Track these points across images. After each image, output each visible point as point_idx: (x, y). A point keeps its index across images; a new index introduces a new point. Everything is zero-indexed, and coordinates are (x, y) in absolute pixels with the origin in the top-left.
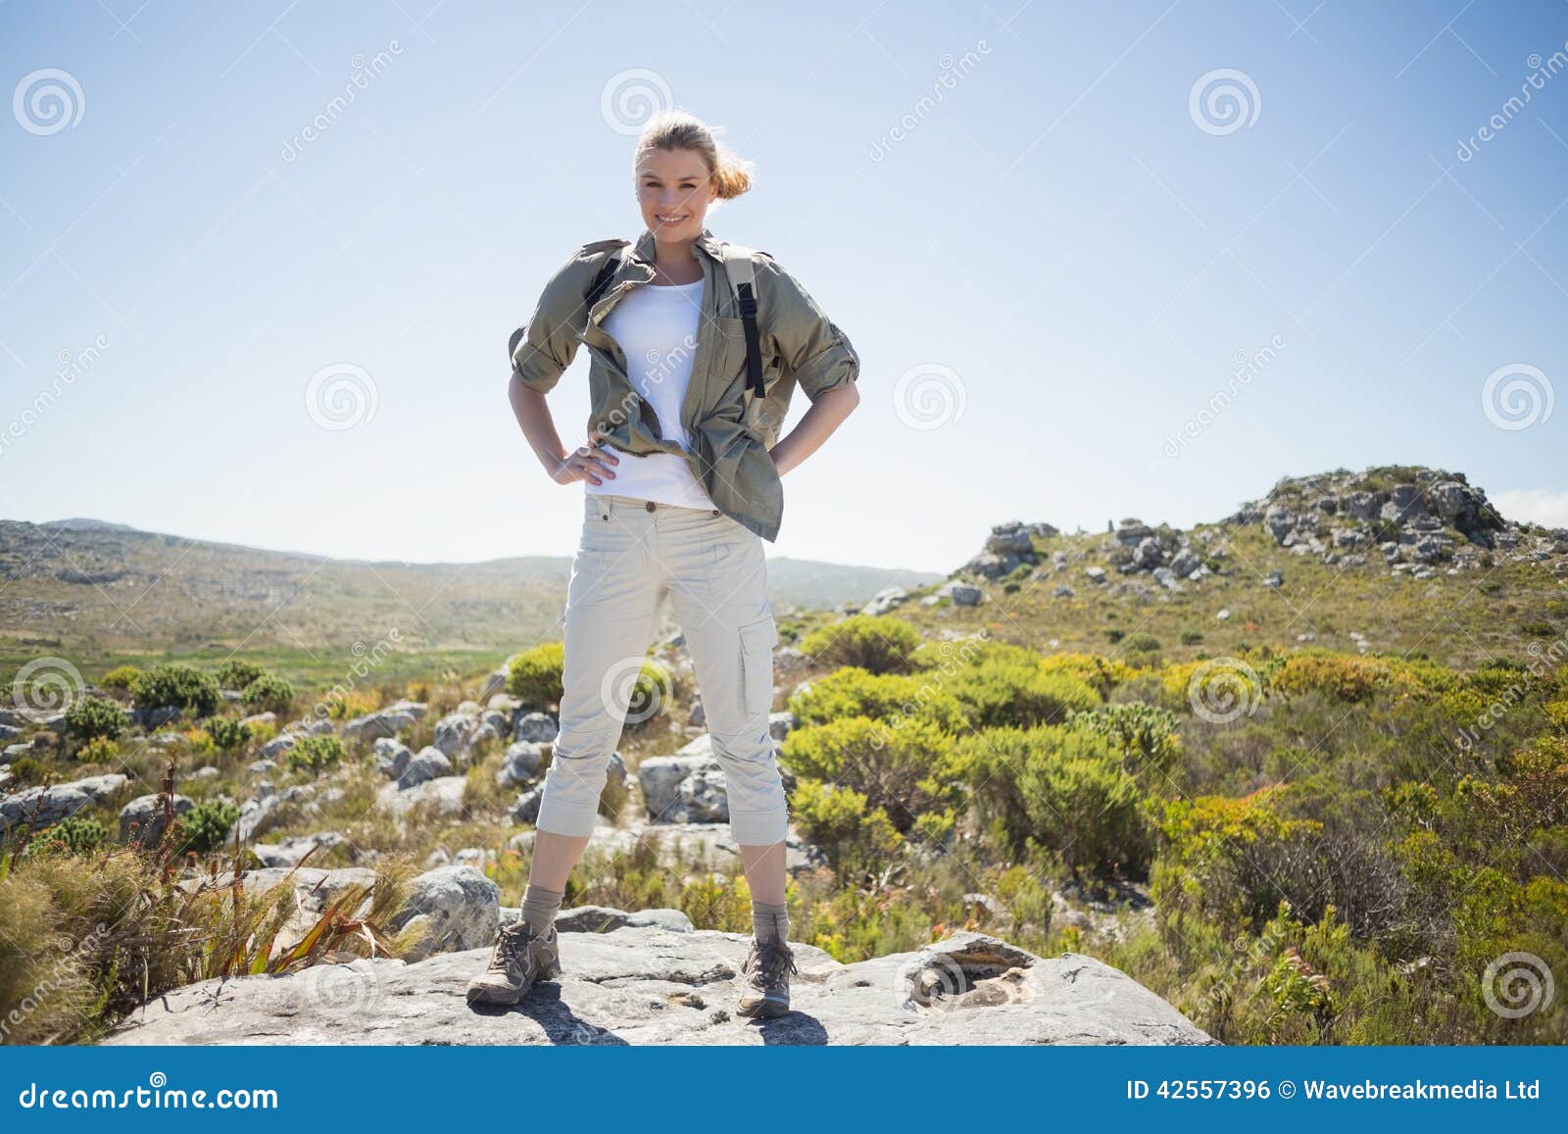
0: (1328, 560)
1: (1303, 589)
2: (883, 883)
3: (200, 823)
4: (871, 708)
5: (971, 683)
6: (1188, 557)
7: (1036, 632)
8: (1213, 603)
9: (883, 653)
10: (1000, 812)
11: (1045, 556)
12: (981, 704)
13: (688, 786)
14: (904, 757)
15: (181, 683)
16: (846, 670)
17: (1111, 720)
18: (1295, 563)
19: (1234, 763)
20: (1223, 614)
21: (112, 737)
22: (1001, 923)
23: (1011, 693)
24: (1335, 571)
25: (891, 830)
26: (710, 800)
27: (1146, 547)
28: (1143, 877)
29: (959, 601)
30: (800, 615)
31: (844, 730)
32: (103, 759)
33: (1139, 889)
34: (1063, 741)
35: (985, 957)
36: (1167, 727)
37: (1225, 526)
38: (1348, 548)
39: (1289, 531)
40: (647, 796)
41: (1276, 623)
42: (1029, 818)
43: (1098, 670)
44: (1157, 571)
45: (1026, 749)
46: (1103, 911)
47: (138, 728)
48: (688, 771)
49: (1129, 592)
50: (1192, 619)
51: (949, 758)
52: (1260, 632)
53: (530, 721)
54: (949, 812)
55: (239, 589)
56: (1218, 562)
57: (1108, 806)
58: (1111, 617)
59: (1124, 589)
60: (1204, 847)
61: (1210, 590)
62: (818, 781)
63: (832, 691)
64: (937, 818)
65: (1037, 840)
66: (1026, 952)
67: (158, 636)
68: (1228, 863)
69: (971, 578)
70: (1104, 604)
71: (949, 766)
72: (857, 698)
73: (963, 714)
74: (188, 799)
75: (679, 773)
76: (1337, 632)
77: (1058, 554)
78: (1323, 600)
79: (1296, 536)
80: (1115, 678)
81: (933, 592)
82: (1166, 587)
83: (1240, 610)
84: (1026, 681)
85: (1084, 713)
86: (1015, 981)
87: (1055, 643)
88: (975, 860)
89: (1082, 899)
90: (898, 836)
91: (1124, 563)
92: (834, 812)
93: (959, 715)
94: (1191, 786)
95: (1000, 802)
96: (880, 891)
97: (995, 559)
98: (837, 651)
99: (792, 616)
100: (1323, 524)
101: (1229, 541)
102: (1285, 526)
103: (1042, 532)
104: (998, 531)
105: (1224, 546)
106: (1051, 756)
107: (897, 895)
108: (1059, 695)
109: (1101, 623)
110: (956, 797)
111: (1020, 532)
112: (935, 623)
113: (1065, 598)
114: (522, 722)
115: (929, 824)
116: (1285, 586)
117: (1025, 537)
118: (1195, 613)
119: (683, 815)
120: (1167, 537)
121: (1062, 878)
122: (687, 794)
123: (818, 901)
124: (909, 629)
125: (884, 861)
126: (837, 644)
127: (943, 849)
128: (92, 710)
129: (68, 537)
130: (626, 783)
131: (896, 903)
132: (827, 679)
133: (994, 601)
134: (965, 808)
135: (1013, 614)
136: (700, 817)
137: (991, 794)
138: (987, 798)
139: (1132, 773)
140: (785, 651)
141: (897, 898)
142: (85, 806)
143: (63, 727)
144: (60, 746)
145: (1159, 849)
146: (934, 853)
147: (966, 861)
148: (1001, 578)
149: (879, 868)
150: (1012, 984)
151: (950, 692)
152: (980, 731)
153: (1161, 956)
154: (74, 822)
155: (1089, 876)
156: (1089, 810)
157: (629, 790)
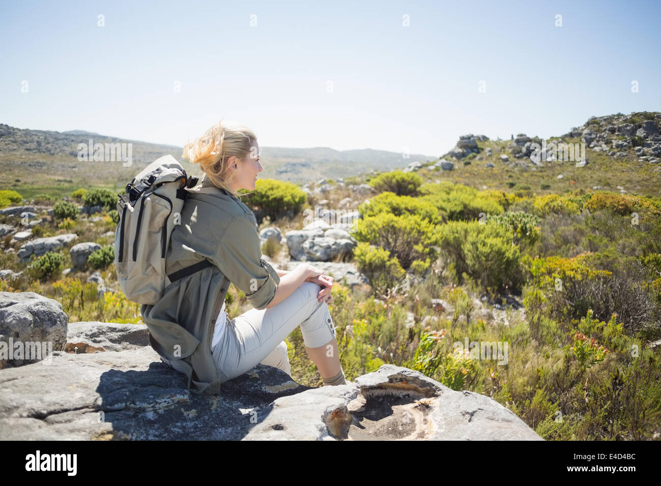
0: (610, 154)
1: (597, 167)
2: (394, 293)
3: (102, 255)
4: (396, 211)
5: (444, 201)
7: (477, 182)
8: (556, 172)
9: (406, 187)
10: (453, 261)
11: (483, 149)
12: (448, 211)
13: (307, 245)
14: (409, 233)
15: (102, 196)
16: (385, 193)
17: (508, 220)
18: (594, 155)
19: (566, 241)
20: (560, 177)
21: (74, 218)
22: (450, 314)
23: (462, 206)
24: (612, 159)
25: (399, 267)
26: (316, 251)
27: (527, 147)
29: (444, 169)
30: (375, 173)
31: (384, 218)
32: (68, 228)
33: (517, 299)
34: (485, 229)
35: (404, 385)
36: (534, 223)
37: (564, 138)
38: (619, 149)
39: (593, 141)
40: (290, 248)
41: (584, 181)
42: (467, 264)
43: (503, 198)
45: (466, 230)
46: (500, 309)
47: (84, 215)
48: (307, 237)
49: (519, 166)
50: (546, 178)
51: (430, 235)
52: (577, 185)
54: (428, 260)
55: (142, 160)
57: (505, 260)
58: (510, 176)
59: (517, 165)
60: (551, 282)
61: (555, 166)
62: (367, 243)
63: (379, 203)
64: (422, 263)
65: (470, 275)
66: (436, 383)
67: (110, 179)
68: (563, 289)
69: (450, 158)
70: (507, 171)
71: (429, 239)
72: (389, 206)
73: (440, 215)
74: (99, 245)
75: (303, 238)
76: (612, 186)
77: (488, 149)
78: (606, 171)
79: (596, 143)
80: (511, 202)
81: (432, 164)
82: (535, 164)
83: (568, 175)
84: (470, 202)
85: (495, 216)
86: (424, 410)
87: (485, 187)
88: (439, 283)
89: (490, 303)
90: (403, 271)
91: (517, 153)
92: (374, 259)
93: (437, 215)
94: (545, 251)
95: (454, 256)
96: (392, 297)
97: (460, 150)
98: (386, 186)
99: (372, 173)
100: (609, 138)
102: (591, 138)
103: (482, 139)
104: (462, 138)
106: (479, 236)
107: (400, 298)
108: (484, 208)
109: (506, 179)
110: (432, 252)
111: (472, 139)
112: (433, 178)
113: (490, 168)
115: (418, 265)
116: (589, 165)
117: (474, 141)
118: (548, 176)
119: (304, 257)
120: (537, 142)
121: (480, 293)
122: (306, 248)
123: (358, 302)
124: (418, 176)
125: (395, 282)
126: (385, 183)
127: (424, 278)
128: (64, 207)
129: (73, 138)
130: (281, 242)
131: (399, 303)
132: (377, 197)
133: (459, 169)
134: (436, 258)
135: (467, 175)
136: (312, 259)
137: (449, 252)
138: (447, 254)
139: (517, 245)
140: (362, 185)
141: (400, 300)
142: (58, 248)
143: (53, 214)
144: (52, 222)
145: (528, 280)
146: (420, 280)
147: (435, 283)
148: (463, 159)
149: (392, 286)
150: (421, 413)
151: (434, 205)
152: (446, 223)
153: (528, 336)
154: (51, 254)
155: (493, 292)
156: (496, 261)
157: (282, 246)
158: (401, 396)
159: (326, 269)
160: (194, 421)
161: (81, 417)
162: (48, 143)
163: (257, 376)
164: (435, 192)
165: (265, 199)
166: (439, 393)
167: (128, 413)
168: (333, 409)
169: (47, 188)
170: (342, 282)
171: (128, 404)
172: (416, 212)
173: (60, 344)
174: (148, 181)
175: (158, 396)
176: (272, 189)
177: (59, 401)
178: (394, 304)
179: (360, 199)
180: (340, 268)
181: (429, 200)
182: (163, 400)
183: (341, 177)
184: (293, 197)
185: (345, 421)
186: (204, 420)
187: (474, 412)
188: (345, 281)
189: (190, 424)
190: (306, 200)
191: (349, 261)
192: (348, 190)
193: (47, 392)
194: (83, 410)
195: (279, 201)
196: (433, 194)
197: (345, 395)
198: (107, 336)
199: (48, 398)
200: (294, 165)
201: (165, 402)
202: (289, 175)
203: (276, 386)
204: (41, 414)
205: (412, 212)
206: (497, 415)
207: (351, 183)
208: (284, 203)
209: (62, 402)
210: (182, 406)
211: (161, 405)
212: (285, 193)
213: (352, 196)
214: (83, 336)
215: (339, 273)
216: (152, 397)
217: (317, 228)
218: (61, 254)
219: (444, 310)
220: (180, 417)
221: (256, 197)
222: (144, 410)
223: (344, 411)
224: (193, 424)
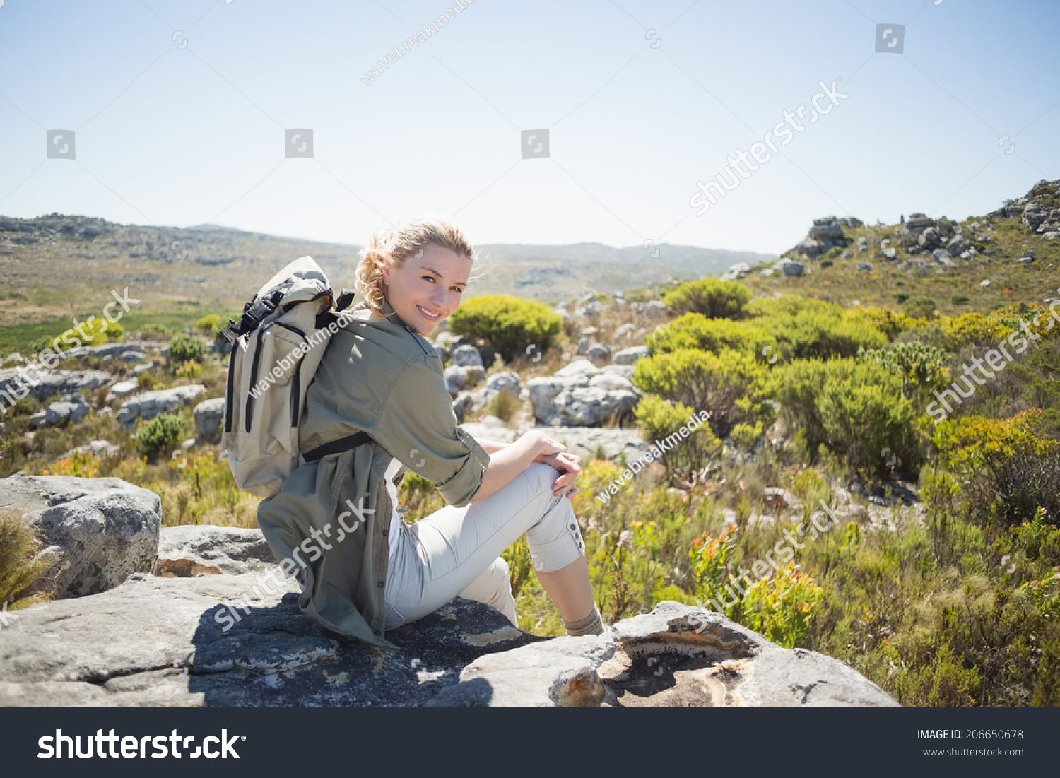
1: (1049, 265)
2: (703, 477)
4: (706, 343)
5: (787, 327)
6: (960, 241)
7: (843, 295)
8: (978, 275)
9: (724, 305)
10: (802, 426)
11: (852, 241)
12: (794, 342)
13: (561, 400)
14: (727, 381)
16: (689, 315)
17: (894, 355)
18: (1045, 246)
19: (995, 392)
20: (985, 283)
21: (199, 361)
22: (796, 513)
23: (817, 334)
25: (711, 436)
26: (576, 410)
27: (928, 234)
28: (914, 479)
29: (788, 273)
30: (675, 282)
31: (680, 359)
32: (192, 375)
33: (911, 488)
34: (854, 371)
36: (939, 361)
37: (991, 218)
39: (1042, 222)
40: (534, 406)
41: (1027, 290)
42: (825, 431)
43: (887, 320)
44: (936, 252)
45: (823, 375)
46: (880, 504)
47: (216, 355)
48: (562, 387)
49: (914, 266)
50: (961, 286)
51: (761, 382)
52: (1015, 297)
53: (461, 352)
54: (759, 424)
56: (983, 245)
57: (888, 423)
58: (900, 284)
59: (910, 265)
60: (968, 459)
61: (976, 266)
62: (658, 397)
63: (679, 331)
64: (749, 428)
65: (830, 448)
66: (750, 635)
68: (988, 471)
69: (796, 255)
70: (894, 276)
71: (760, 388)
72: (696, 336)
73: (779, 350)
75: (555, 390)
77: (862, 239)
79: (1048, 225)
80: (900, 325)
81: (769, 267)
82: (942, 263)
83: (999, 280)
84: (830, 326)
85: (872, 351)
87: (856, 303)
88: (777, 461)
89: (864, 495)
90: (717, 441)
91: (911, 246)
92: (668, 421)
93: (774, 351)
95: (802, 417)
96: (699, 483)
97: (815, 243)
98: (691, 304)
99: (670, 283)
101: (993, 229)
102: (1039, 218)
103: (850, 224)
104: (818, 223)
105: (989, 233)
106: (843, 382)
107: (712, 486)
108: (855, 337)
109: (892, 289)
110: (766, 410)
111: (834, 224)
112: (770, 288)
113: (866, 271)
114: (456, 352)
115: (743, 432)
116: (1035, 263)
117: (838, 227)
118: (963, 282)
119: (557, 420)
120: (946, 226)
121: (846, 477)
122: (560, 405)
123: (643, 492)
124: (744, 288)
125: (704, 460)
126: (690, 298)
127: (752, 452)
128: (185, 343)
129: (200, 236)
130: (521, 396)
131: (711, 494)
132: (675, 323)
133: (813, 273)
134: (773, 420)
135: (827, 283)
136: (569, 423)
137: (795, 409)
138: (792, 413)
139: (909, 398)
140: (652, 303)
141: (713, 489)
142: (176, 406)
143: (169, 354)
144: (167, 367)
145: (928, 457)
146: (746, 456)
147: (771, 462)
148: (819, 257)
149: (700, 466)
150: (723, 685)
151: (770, 334)
152: (790, 363)
153: (927, 550)
154: (165, 416)
155: (869, 476)
156: (873, 425)
157: (522, 401)
158: (691, 655)
159: (591, 439)
160: (342, 691)
161: (160, 682)
162: (164, 245)
163: (453, 617)
164: (771, 312)
165: (494, 328)
166: (755, 650)
167: (237, 676)
168: (569, 676)
169: (163, 315)
170: (618, 460)
171: (237, 661)
172: (740, 345)
173: (147, 561)
174: (272, 300)
175: (285, 649)
176: (506, 311)
177: (128, 655)
178: (702, 495)
179: (649, 325)
180: (615, 438)
181: (762, 326)
182: (294, 657)
183: (620, 289)
184: (540, 323)
185: (592, 696)
186: (360, 691)
187: (812, 687)
188: (624, 459)
189: (336, 697)
190: (561, 327)
191: (628, 427)
192: (630, 310)
193: (113, 640)
194: (165, 671)
195: (518, 330)
196: (769, 315)
197: (593, 652)
198: (225, 549)
199: (112, 650)
200: (544, 271)
201: (298, 659)
202: (537, 287)
203: (483, 635)
204: (99, 675)
205: (734, 344)
206: (852, 692)
207: (635, 300)
208: (524, 333)
209: (133, 658)
210: (325, 667)
211: (290, 664)
212: (528, 317)
213: (636, 320)
214: (187, 548)
215: (613, 445)
216: (276, 650)
217: (577, 373)
218: (180, 417)
219: (785, 506)
220: (322, 685)
221: (479, 324)
222: (262, 672)
223: (591, 679)
224: (340, 696)
